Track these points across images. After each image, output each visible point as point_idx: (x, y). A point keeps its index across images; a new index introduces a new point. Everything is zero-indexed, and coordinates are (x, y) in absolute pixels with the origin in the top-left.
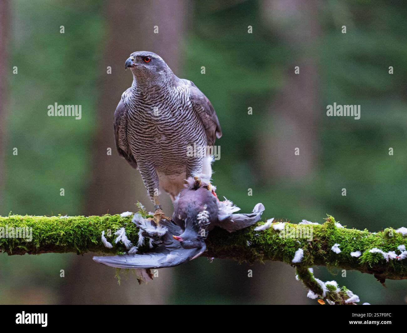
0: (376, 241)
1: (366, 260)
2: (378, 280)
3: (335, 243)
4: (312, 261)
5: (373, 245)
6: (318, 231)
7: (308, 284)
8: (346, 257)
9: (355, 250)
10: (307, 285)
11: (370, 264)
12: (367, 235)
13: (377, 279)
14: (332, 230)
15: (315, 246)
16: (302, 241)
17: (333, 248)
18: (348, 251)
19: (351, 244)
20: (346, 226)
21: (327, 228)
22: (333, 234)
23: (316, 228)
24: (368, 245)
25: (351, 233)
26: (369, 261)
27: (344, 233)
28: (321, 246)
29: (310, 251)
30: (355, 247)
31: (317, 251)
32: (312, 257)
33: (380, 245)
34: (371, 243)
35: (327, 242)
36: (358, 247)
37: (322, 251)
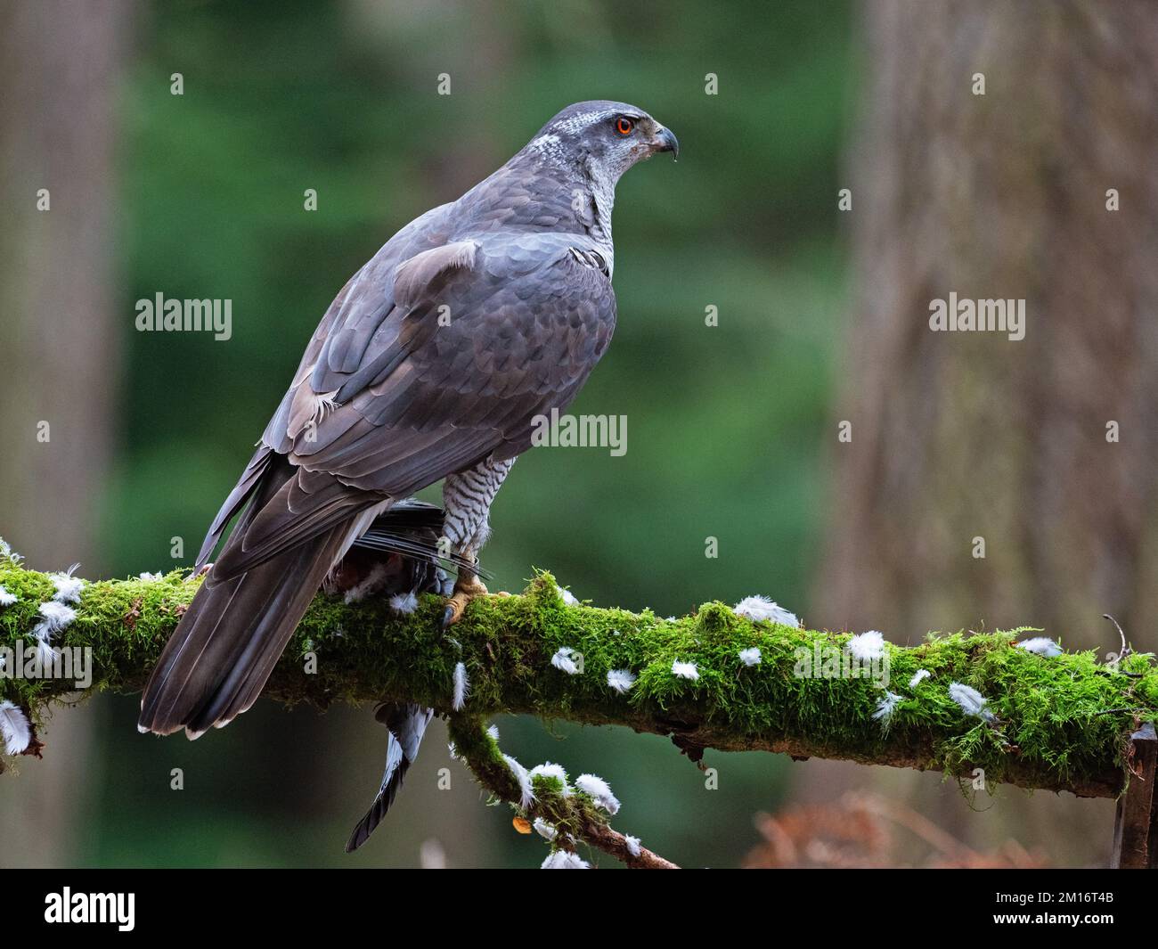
0: (677, 638)
1: (649, 689)
2: (683, 753)
3: (562, 645)
4: (495, 696)
5: (670, 649)
6: (513, 614)
7: (484, 768)
8: (593, 684)
9: (617, 664)
10: (479, 774)
11: (660, 701)
12: (650, 624)
13: (681, 750)
14: (551, 611)
15: (502, 656)
16: (467, 641)
17: (555, 660)
18: (597, 665)
19: (605, 647)
20: (591, 601)
21: (537, 606)
22: (553, 622)
23: (506, 605)
24: (653, 649)
25: (606, 619)
26: (657, 693)
27: (585, 620)
28: (520, 653)
29: (488, 670)
30: (616, 656)
31: (510, 667)
32: (496, 685)
33: (690, 650)
34: (662, 646)
35: (537, 645)
36: (626, 656)
37: (522, 670)
